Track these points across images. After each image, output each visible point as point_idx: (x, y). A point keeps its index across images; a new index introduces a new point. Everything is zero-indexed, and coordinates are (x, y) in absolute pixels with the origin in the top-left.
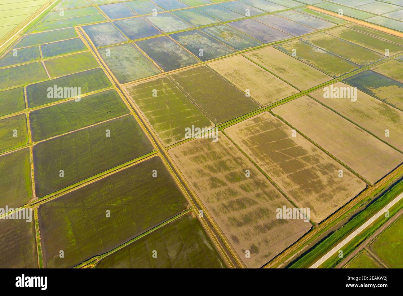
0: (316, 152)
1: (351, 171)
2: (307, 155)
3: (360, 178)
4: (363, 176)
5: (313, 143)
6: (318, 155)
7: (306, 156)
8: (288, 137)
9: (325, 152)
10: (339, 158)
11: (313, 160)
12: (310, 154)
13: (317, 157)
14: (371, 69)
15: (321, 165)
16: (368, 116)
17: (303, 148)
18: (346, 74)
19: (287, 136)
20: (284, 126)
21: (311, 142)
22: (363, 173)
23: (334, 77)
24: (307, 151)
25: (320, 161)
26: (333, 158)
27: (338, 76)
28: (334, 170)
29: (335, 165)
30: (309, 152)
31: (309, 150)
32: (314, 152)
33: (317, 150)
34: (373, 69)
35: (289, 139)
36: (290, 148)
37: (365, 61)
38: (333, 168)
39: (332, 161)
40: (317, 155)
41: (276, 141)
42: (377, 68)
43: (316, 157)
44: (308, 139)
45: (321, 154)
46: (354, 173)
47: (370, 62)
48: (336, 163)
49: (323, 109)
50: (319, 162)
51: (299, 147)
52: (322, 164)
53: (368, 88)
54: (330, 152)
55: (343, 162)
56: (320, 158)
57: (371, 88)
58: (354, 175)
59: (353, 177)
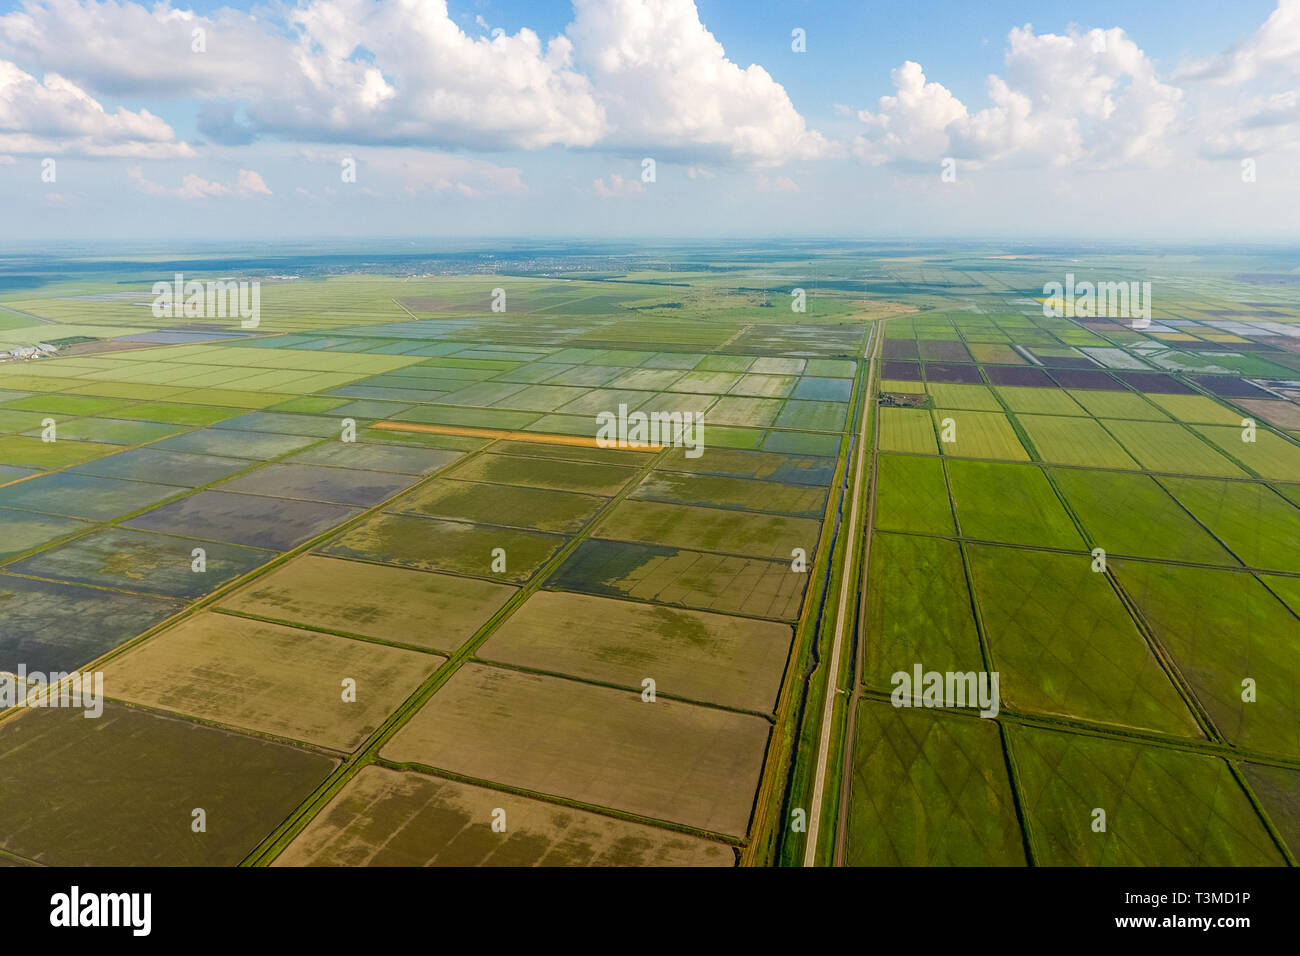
0: (571, 826)
1: (680, 829)
2: (549, 850)
3: (710, 838)
4: (711, 827)
5: (548, 801)
6: (578, 831)
7: (548, 856)
8: (467, 822)
9: (593, 811)
10: (634, 810)
11: (574, 857)
12: (557, 841)
13: (581, 841)
14: (592, 536)
15: (600, 860)
16: (642, 655)
17: (529, 835)
18: (543, 566)
19: (465, 819)
20: (443, 790)
21: (543, 799)
22: (709, 820)
23: (520, 584)
24: (543, 837)
25: (591, 848)
26: (622, 818)
27: (527, 579)
28: (639, 854)
29: (637, 836)
30: (551, 835)
31: (549, 829)
32: (565, 827)
33: (568, 818)
34: (596, 535)
35: (474, 825)
36: (491, 853)
37: (570, 521)
38: (637, 850)
39: (624, 830)
40: (578, 833)
41: (436, 856)
42: (603, 530)
43: (578, 841)
44: (530, 797)
45: (584, 822)
46: (690, 832)
47: (582, 521)
48: (635, 830)
49: (532, 683)
50: (593, 853)
51: (516, 835)
52: (602, 855)
53: (608, 584)
54: (603, 803)
55: (649, 813)
56: (588, 840)
57: (614, 579)
58: (691, 839)
59: (696, 846)
